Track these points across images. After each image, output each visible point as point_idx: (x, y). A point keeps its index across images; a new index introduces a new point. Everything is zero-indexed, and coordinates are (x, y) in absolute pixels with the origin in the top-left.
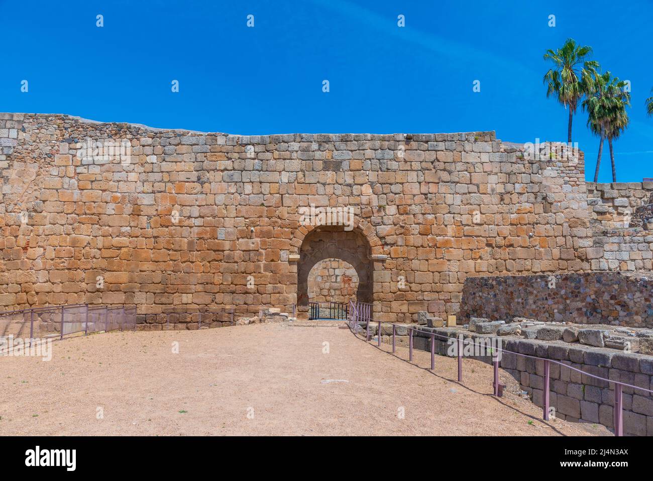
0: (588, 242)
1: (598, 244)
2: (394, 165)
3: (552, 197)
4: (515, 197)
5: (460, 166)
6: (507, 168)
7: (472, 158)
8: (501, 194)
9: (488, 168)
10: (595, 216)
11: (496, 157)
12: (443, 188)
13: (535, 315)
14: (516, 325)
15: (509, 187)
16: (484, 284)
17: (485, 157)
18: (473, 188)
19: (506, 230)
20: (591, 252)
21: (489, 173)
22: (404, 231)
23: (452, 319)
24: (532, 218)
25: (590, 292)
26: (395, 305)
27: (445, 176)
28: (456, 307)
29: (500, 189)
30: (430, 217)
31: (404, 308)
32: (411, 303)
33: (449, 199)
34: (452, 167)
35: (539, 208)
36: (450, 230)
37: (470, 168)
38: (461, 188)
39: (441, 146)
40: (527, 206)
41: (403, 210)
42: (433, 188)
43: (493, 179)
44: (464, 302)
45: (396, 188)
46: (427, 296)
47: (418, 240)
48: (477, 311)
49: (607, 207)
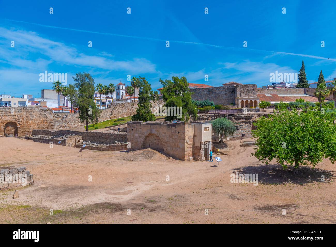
0: (53, 123)
1: (55, 123)
2: (21, 112)
3: (47, 116)
4: (41, 117)
5: (32, 112)
6: (40, 112)
7: (34, 111)
8: (39, 116)
9: (37, 112)
10: (56, 118)
11: (39, 111)
12: (29, 116)
13: (41, 135)
14: (38, 136)
15: (41, 115)
16: (35, 131)
17: (37, 111)
18: (35, 116)
19: (40, 122)
20: (53, 125)
21: (37, 113)
22: (23, 123)
23: (30, 136)
24: (44, 120)
25: (46, 132)
26: (21, 134)
27: (30, 114)
28: (31, 134)
29: (39, 115)
30: (27, 120)
31: (23, 134)
32: (24, 133)
33: (31, 117)
34: (31, 112)
35: (45, 118)
36: (31, 122)
37: (34, 112)
38: (33, 115)
39: (29, 109)
40: (43, 118)
41: (23, 119)
42: (28, 116)
43: (38, 114)
44: (32, 133)
45: (22, 116)
46: (27, 132)
47: (25, 124)
48: (34, 134)
49: (58, 117)
